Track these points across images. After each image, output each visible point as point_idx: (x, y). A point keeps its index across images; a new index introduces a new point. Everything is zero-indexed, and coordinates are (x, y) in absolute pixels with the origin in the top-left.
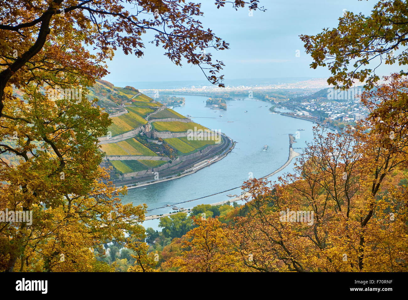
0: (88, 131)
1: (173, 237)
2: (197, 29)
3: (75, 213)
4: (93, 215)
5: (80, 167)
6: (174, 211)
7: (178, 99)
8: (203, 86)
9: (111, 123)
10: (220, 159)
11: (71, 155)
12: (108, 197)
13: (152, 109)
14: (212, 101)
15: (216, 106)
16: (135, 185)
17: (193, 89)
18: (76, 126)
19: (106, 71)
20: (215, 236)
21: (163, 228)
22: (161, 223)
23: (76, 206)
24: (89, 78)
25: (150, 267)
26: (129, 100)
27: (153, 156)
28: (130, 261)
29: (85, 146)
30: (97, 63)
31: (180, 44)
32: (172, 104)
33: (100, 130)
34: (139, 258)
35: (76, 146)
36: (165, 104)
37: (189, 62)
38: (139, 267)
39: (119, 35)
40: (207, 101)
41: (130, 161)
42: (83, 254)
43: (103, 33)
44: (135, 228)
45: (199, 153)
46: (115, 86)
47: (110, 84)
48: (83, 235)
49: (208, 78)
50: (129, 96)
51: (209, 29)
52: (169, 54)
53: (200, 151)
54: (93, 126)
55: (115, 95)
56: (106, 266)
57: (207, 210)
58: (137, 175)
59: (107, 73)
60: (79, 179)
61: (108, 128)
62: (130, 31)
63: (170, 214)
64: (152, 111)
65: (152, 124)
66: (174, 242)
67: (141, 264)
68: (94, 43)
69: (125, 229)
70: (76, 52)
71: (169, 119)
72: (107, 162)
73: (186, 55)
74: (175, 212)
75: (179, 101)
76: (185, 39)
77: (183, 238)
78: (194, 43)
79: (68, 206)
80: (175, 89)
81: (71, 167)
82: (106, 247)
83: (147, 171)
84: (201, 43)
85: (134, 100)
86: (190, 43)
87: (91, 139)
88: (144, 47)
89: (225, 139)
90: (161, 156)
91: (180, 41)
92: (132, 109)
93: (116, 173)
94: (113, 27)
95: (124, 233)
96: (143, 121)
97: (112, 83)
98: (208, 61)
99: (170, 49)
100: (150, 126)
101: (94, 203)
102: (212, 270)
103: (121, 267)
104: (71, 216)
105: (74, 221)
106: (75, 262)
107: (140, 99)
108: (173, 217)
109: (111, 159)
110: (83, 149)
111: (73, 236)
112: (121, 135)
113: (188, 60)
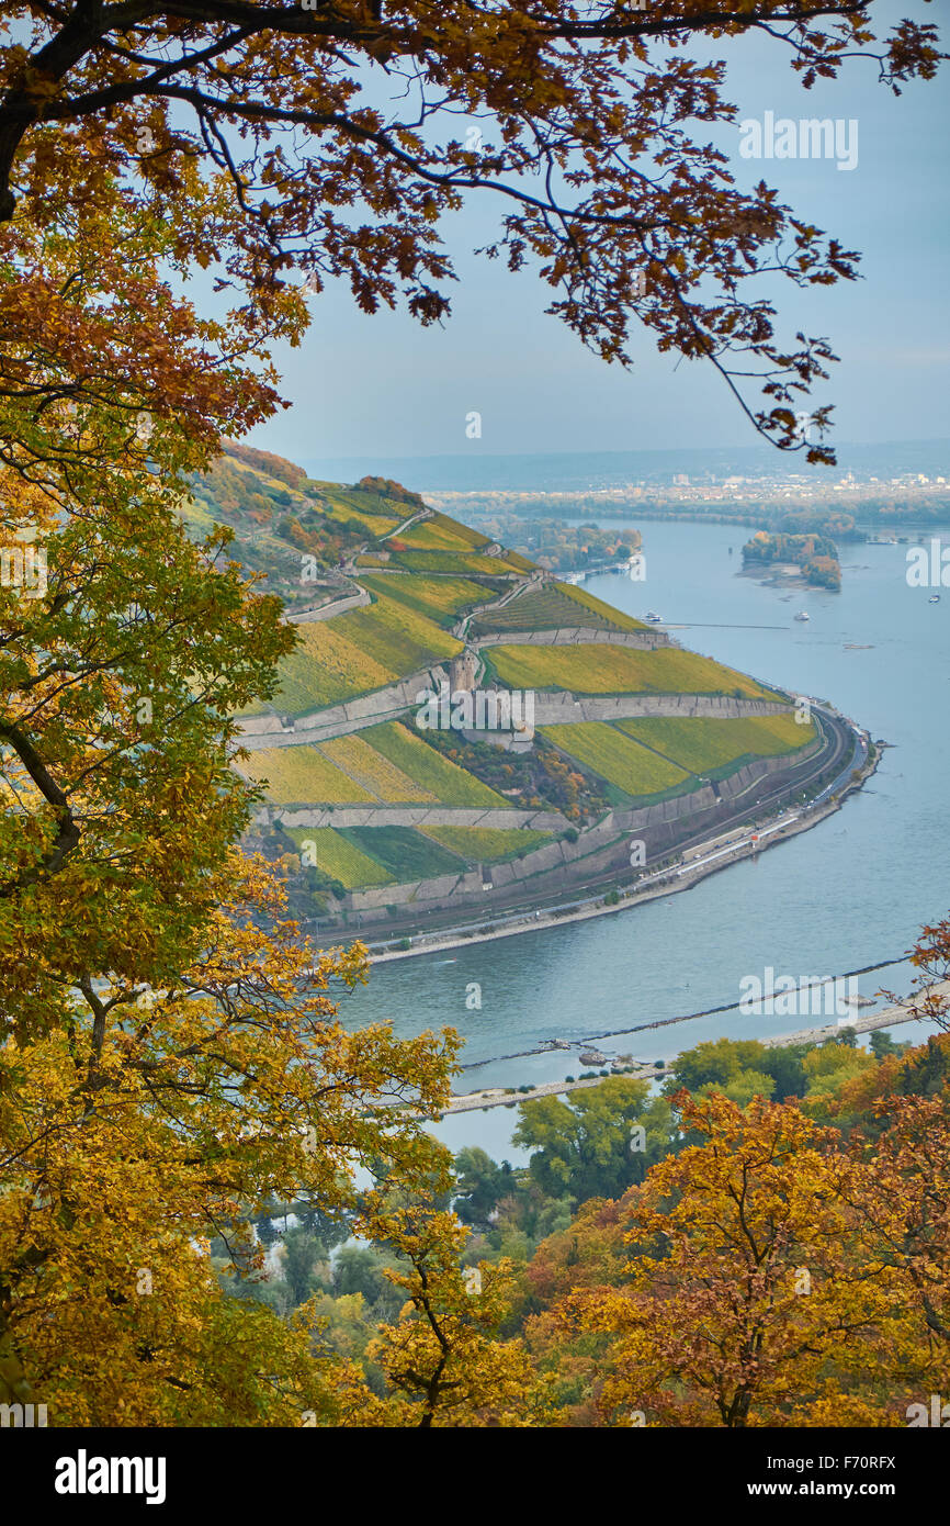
0: (186, 679)
1: (582, 1197)
2: (704, 186)
3: (124, 1065)
4: (208, 1080)
5: (149, 848)
6: (586, 1070)
7: (607, 536)
8: (728, 476)
9: (293, 641)
10: (806, 825)
11: (105, 793)
12: (278, 994)
13: (487, 583)
14: (772, 547)
15: (792, 570)
16: (403, 947)
17: (683, 490)
18: (128, 658)
19: (272, 395)
20: (783, 1189)
21: (533, 1150)
22: (525, 1126)
23: (130, 1033)
24: (193, 429)
25: (475, 1332)
26: (377, 545)
27: (490, 808)
28: (381, 1304)
29: (170, 752)
30: (231, 358)
31: (623, 258)
32: (580, 562)
33: (239, 678)
34: (424, 1285)
35: (128, 752)
36: (546, 562)
37: (664, 345)
38: (423, 1331)
39: (336, 221)
40: (744, 548)
41: (378, 829)
42: (159, 1261)
43: (258, 209)
44: (403, 1141)
45: (708, 795)
46: (309, 477)
47: (288, 470)
48: (160, 1172)
49: (757, 420)
50: (378, 526)
51: (762, 185)
52: (570, 310)
53: (714, 784)
54: (209, 658)
55: (309, 521)
56: (266, 1319)
57: (743, 1069)
58: (412, 899)
59: (278, 406)
60: (144, 906)
61: (278, 666)
62: (387, 199)
63: (569, 1086)
64: (487, 593)
65: (483, 654)
66: (589, 1219)
67: (430, 1315)
68: (218, 258)
69: (357, 1146)
70: (134, 307)
71: (565, 633)
72: (273, 833)
73: (652, 312)
74: (591, 1076)
75: (612, 549)
76: (649, 236)
77: (630, 1197)
78: (690, 254)
79: (93, 1037)
80: (596, 488)
81: (105, 849)
82: (268, 1235)
83: (462, 879)
84: (723, 254)
85: (401, 541)
86: (673, 252)
87: (199, 716)
88: (452, 276)
89: (832, 728)
90: (528, 808)
91: (626, 247)
92: (391, 584)
93: (312, 888)
94: (309, 180)
95: (354, 1165)
96: (442, 644)
97: (298, 465)
98: (755, 338)
99: (575, 283)
100: (475, 665)
101: (214, 1023)
102: (771, 1351)
103: (337, 1332)
104: (105, 1081)
105: (120, 1106)
106: (121, 1300)
107: (430, 536)
108: (581, 1100)
109: (290, 820)
110: (164, 766)
111: (112, 1173)
112: (338, 709)
113: (660, 335)
